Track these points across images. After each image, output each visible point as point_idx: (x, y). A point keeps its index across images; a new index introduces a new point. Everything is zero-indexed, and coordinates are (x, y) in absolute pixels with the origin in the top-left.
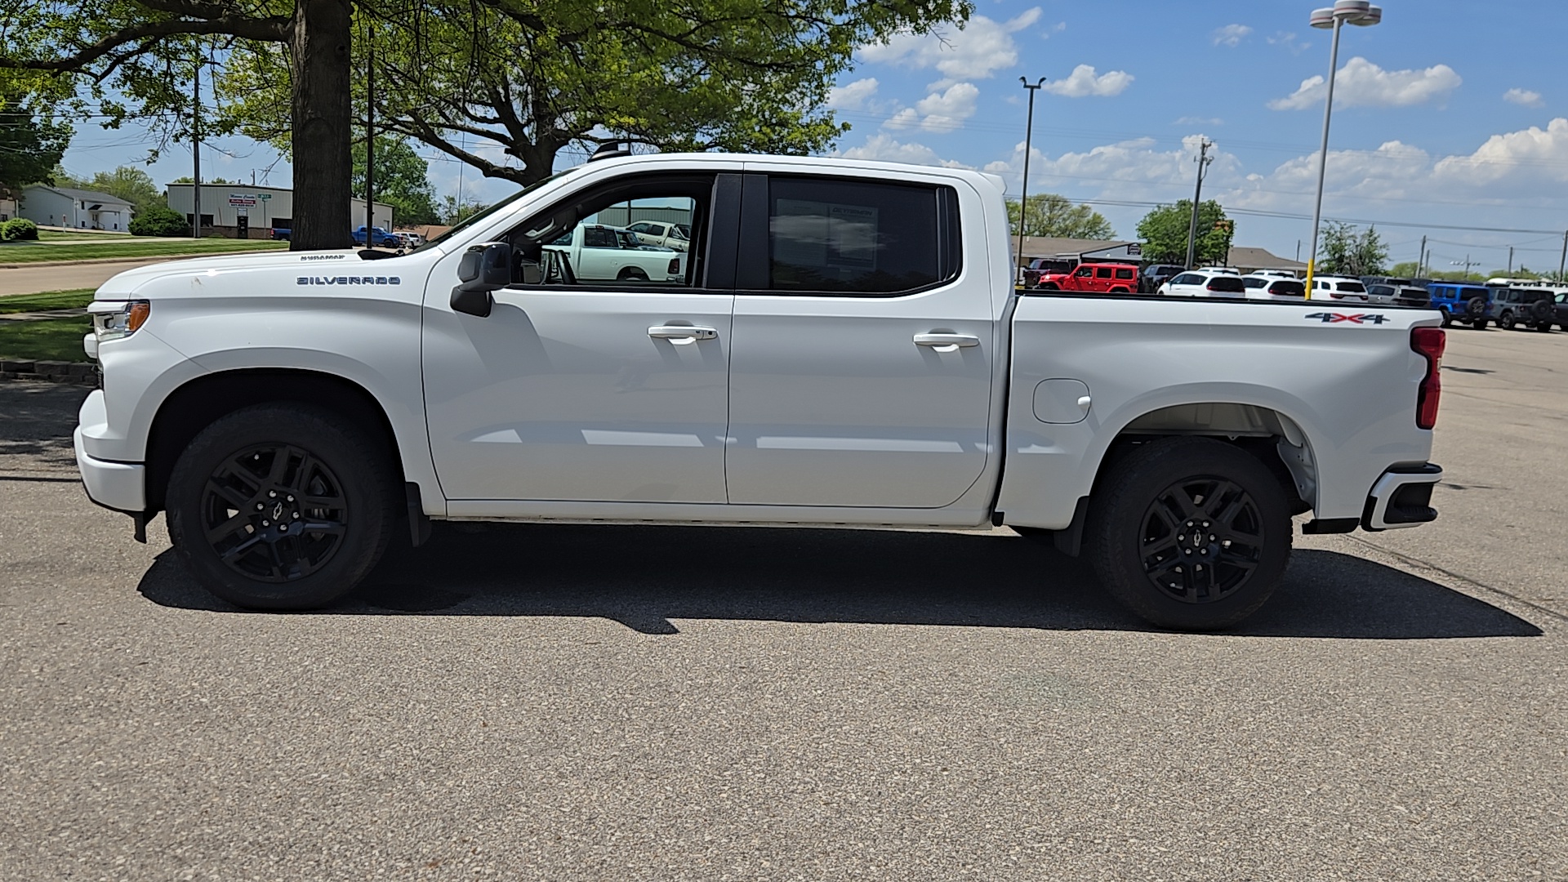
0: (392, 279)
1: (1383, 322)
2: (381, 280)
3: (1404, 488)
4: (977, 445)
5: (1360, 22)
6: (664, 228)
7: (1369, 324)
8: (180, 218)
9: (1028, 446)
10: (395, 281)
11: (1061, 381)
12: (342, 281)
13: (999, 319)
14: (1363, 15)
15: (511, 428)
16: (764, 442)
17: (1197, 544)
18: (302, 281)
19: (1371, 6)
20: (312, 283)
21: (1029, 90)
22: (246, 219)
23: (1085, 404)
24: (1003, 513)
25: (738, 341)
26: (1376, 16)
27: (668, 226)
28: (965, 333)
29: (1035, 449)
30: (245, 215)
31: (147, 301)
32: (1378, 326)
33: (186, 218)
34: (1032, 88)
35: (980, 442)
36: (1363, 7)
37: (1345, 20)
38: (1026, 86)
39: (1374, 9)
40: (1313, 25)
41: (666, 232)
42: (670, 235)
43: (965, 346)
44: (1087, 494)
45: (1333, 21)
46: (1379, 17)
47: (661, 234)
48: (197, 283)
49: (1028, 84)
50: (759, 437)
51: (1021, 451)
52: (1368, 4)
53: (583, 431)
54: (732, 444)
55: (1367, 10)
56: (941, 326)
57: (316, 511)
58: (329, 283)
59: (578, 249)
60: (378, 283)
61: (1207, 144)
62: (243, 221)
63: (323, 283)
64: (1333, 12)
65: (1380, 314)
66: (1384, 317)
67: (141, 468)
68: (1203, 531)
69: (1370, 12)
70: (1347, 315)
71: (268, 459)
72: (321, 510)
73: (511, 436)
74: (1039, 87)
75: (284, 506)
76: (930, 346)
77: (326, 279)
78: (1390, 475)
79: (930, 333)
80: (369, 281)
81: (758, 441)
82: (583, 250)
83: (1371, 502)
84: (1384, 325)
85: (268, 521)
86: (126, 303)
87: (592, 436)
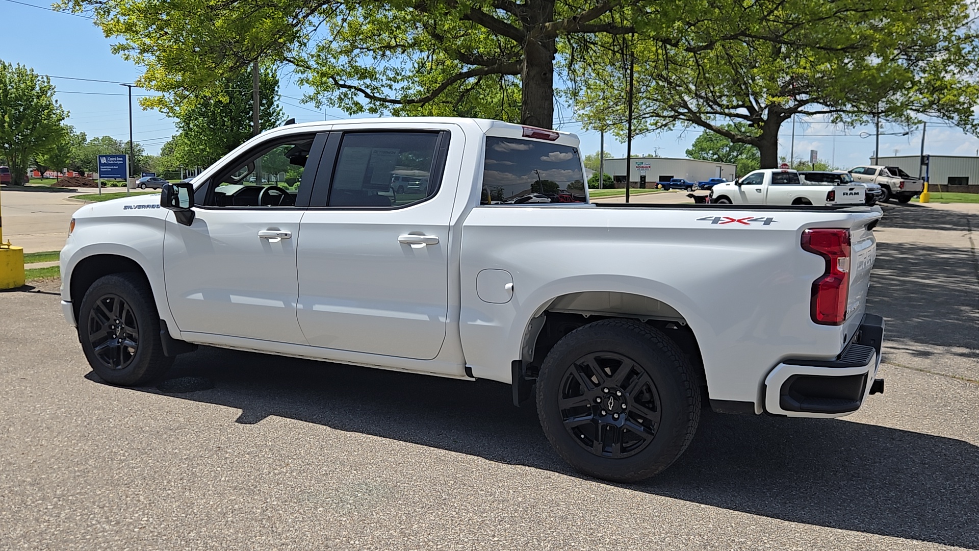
0: (157, 205)
1: (772, 223)
2: (153, 207)
3: (795, 378)
7: (759, 226)
8: (609, 178)
9: (475, 319)
11: (493, 271)
12: (139, 207)
13: (453, 224)
15: (200, 292)
16: (317, 308)
18: (126, 208)
20: (129, 209)
22: (645, 177)
23: (509, 289)
27: (878, 169)
28: (430, 235)
29: (479, 322)
30: (644, 175)
31: (75, 220)
32: (767, 227)
33: (613, 178)
35: (442, 316)
43: (430, 243)
44: (520, 358)
51: (470, 323)
53: (230, 296)
56: (416, 230)
58: (135, 209)
62: (643, 178)
63: (132, 209)
66: (774, 219)
67: (71, 304)
68: (616, 398)
70: (737, 218)
75: (121, 328)
76: (409, 243)
77: (134, 206)
78: (782, 365)
79: (409, 235)
80: (149, 207)
83: (763, 388)
84: (773, 227)
85: (116, 335)
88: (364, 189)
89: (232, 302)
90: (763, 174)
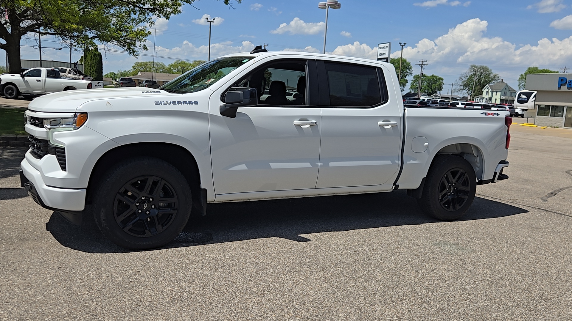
0: (195, 102)
1: (499, 115)
2: (190, 103)
4: (396, 161)
5: (335, 8)
6: (66, 70)
9: (409, 161)
10: (196, 103)
11: (420, 137)
12: (174, 103)
13: (401, 116)
14: (335, 5)
15: (243, 164)
16: (332, 164)
17: (451, 191)
18: (157, 103)
19: (338, 3)
20: (161, 104)
21: (209, 22)
23: (427, 145)
24: (399, 185)
25: (323, 126)
26: (339, 6)
27: (68, 69)
28: (393, 121)
29: (412, 162)
31: (86, 113)
34: (210, 22)
35: (397, 160)
36: (336, 3)
37: (329, 7)
38: (208, 21)
39: (339, 4)
40: (319, 7)
41: (67, 71)
42: (69, 73)
43: (393, 126)
44: (425, 177)
45: (326, 7)
46: (340, 6)
47: (65, 72)
48: (108, 104)
49: (209, 20)
50: (330, 162)
51: (408, 163)
52: (337, 2)
53: (270, 163)
54: (321, 166)
55: (337, 4)
56: (386, 119)
57: (161, 204)
58: (169, 104)
59: (44, 79)
60: (189, 104)
61: (266, 45)
63: (166, 104)
64: (326, 4)
65: (497, 113)
66: (499, 114)
67: (85, 190)
68: (453, 187)
69: (338, 5)
70: (490, 113)
71: (144, 182)
72: (163, 204)
73: (243, 167)
74: (213, 22)
75: (148, 203)
76: (383, 126)
77: (167, 102)
78: (500, 164)
80: (185, 103)
81: (330, 164)
82: (47, 79)
83: (495, 174)
84: (499, 116)
85: (141, 210)
86: (74, 114)
87: (273, 165)
88: (348, 96)
89: (272, 168)
90: (41, 70)
